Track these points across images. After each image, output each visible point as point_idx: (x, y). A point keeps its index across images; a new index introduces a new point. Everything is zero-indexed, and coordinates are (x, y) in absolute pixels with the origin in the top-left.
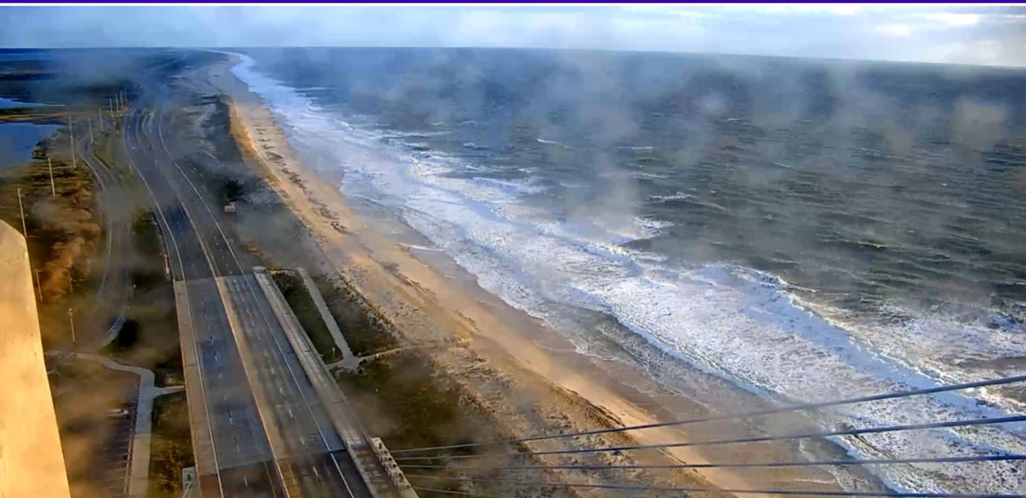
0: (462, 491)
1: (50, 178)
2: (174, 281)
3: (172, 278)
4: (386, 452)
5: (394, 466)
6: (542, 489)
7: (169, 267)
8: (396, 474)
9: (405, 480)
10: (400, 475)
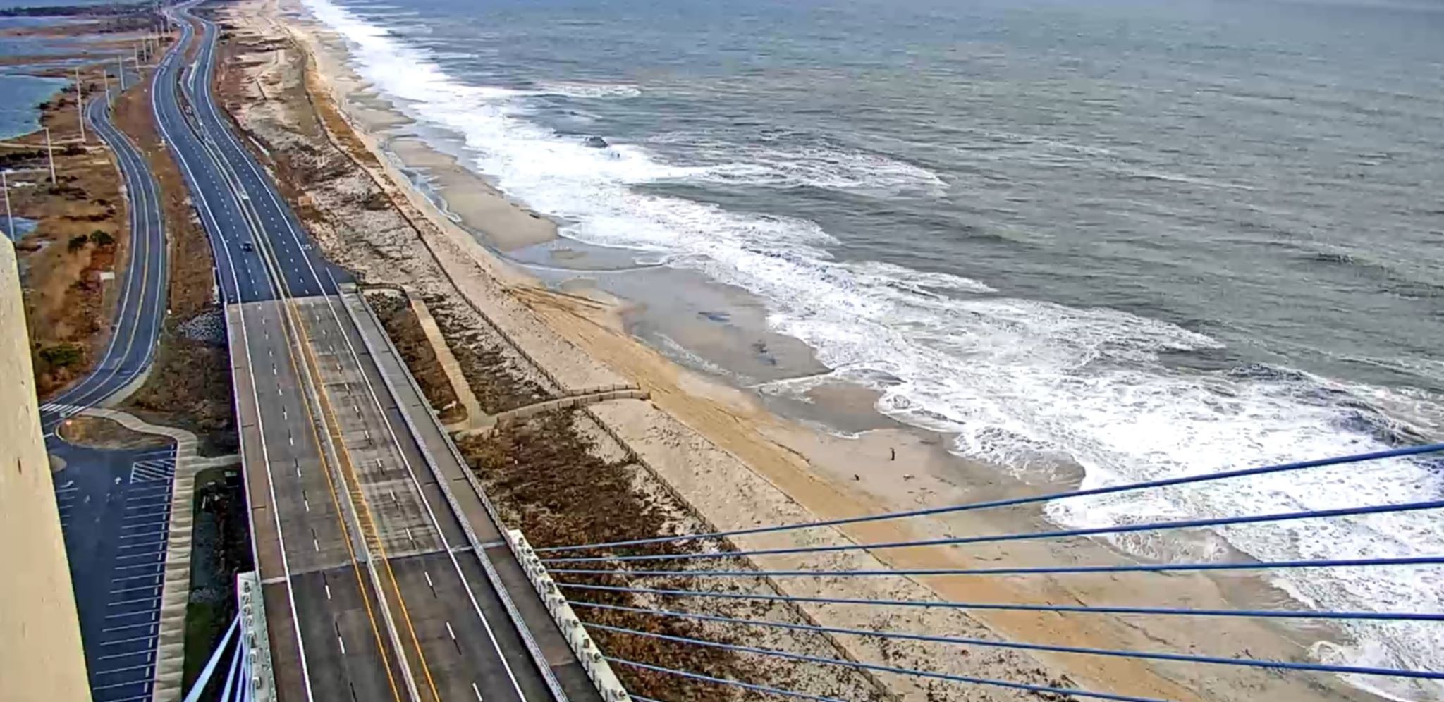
0: (636, 607)
1: (48, 156)
2: (225, 303)
3: (222, 300)
4: (529, 552)
5: (541, 571)
6: (753, 604)
7: (218, 283)
8: (543, 582)
9: (557, 591)
10: (550, 584)
